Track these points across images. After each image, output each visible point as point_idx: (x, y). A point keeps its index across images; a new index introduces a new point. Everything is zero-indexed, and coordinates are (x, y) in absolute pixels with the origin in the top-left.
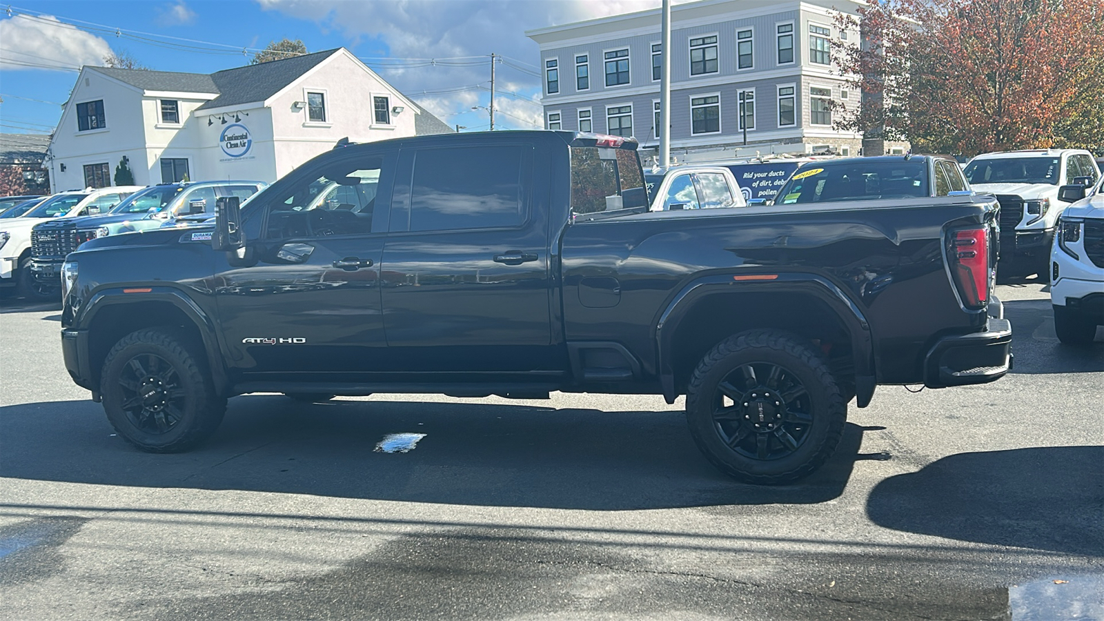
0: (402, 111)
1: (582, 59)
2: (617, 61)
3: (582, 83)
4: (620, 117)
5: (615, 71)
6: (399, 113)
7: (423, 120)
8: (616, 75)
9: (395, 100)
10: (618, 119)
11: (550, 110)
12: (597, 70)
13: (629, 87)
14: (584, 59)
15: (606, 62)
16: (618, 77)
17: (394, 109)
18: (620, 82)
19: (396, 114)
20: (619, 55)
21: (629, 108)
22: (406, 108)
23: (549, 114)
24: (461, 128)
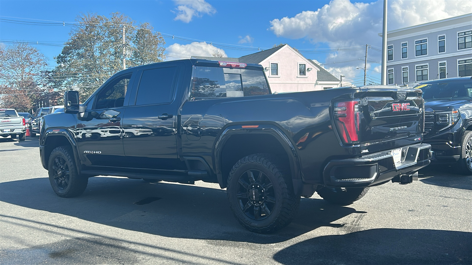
0: (312, 69)
1: (405, 44)
2: (421, 45)
3: (404, 55)
4: (422, 70)
5: (420, 49)
6: (310, 70)
7: (322, 73)
8: (420, 51)
9: (308, 65)
10: (421, 71)
11: (389, 68)
12: (412, 49)
13: (427, 56)
14: (406, 44)
15: (416, 46)
16: (422, 52)
17: (308, 69)
18: (423, 54)
19: (309, 71)
20: (422, 42)
21: (427, 66)
22: (313, 69)
23: (388, 69)
24: (343, 76)
